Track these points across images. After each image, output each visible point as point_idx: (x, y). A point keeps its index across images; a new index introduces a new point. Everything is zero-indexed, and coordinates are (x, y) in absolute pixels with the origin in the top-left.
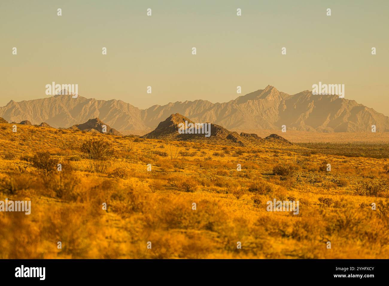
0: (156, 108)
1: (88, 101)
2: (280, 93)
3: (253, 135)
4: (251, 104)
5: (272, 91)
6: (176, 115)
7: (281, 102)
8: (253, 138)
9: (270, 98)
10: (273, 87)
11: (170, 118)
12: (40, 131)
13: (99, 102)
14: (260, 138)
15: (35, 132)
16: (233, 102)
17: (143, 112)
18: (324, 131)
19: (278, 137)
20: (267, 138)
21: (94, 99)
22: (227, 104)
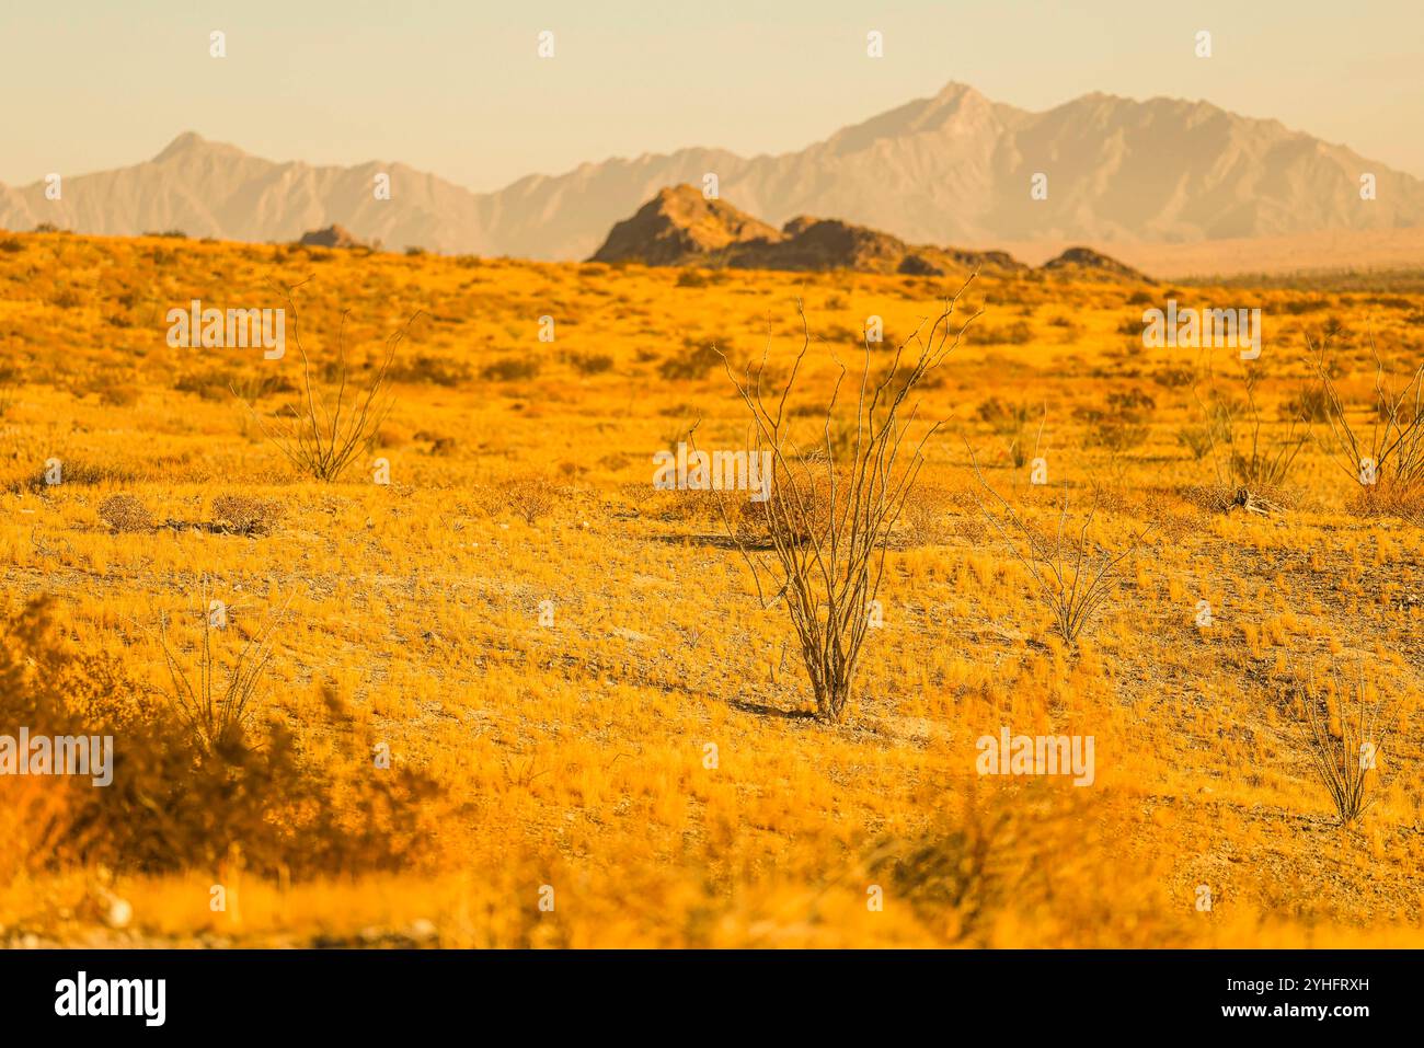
0: (534, 185)
1: (276, 172)
2: (995, 106)
3: (993, 256)
4: (887, 152)
5: (965, 101)
6: (679, 189)
7: (1002, 139)
8: (995, 268)
9: (958, 126)
10: (966, 88)
11: (657, 203)
12: (196, 256)
13: (321, 172)
14: (1023, 266)
15: (172, 259)
16: (821, 148)
17: (485, 201)
18: (1169, 238)
19: (1097, 260)
20: (1050, 265)
21: (302, 164)
22: (799, 157)
